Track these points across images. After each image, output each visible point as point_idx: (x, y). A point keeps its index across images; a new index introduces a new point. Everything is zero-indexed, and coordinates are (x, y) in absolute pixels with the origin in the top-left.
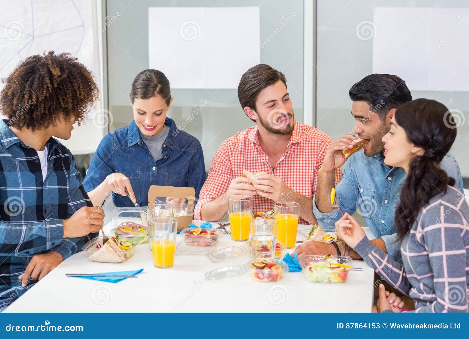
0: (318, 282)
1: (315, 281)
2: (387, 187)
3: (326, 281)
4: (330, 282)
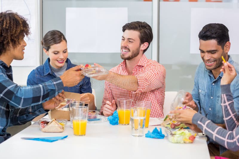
0: (177, 143)
1: (176, 142)
2: (211, 89)
3: (183, 142)
4: (185, 143)
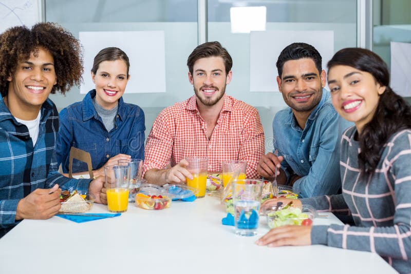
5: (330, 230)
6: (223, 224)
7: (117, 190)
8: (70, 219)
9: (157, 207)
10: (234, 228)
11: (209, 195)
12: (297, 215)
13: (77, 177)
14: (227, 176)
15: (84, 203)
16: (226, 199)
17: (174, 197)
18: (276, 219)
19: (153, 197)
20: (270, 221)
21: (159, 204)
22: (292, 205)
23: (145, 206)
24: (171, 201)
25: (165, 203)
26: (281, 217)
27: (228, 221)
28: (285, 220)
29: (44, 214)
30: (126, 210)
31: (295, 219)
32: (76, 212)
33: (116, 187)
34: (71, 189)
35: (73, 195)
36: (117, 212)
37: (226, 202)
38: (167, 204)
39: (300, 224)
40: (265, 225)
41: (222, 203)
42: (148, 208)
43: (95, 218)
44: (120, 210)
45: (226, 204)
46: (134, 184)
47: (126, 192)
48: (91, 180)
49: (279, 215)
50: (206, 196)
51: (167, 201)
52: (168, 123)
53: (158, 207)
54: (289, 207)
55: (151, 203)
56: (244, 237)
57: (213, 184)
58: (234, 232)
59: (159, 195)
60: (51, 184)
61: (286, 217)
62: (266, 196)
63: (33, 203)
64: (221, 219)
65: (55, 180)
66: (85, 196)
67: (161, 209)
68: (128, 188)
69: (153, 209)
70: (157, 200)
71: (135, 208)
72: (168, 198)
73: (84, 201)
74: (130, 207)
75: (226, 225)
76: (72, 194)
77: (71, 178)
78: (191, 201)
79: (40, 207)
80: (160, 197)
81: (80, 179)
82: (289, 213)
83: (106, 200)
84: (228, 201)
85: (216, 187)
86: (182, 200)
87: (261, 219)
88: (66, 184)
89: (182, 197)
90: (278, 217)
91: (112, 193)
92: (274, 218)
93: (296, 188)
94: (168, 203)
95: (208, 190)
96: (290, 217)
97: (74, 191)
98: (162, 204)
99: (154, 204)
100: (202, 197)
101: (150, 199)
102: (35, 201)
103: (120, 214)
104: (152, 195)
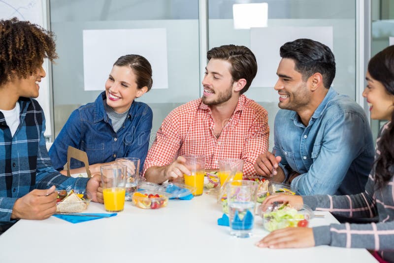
5: (333, 229)
6: (219, 224)
7: (113, 190)
8: (66, 219)
9: (153, 206)
10: (229, 229)
11: (207, 193)
12: (293, 215)
13: (75, 175)
14: (224, 175)
15: (80, 203)
16: (223, 198)
17: (171, 196)
18: (272, 220)
19: (150, 196)
20: (266, 222)
21: (156, 203)
22: (288, 205)
23: (141, 205)
24: (167, 200)
25: (161, 202)
26: (276, 217)
27: (223, 221)
28: (281, 221)
29: (39, 215)
30: (122, 210)
31: (291, 220)
32: (72, 212)
33: (112, 186)
34: (70, 187)
35: (70, 195)
36: (114, 211)
37: (222, 201)
38: (163, 203)
39: (296, 226)
40: (261, 226)
41: (218, 202)
42: (144, 207)
43: (91, 218)
44: (116, 210)
45: (222, 203)
46: (132, 182)
47: (122, 191)
48: (89, 179)
49: (274, 216)
50: (204, 194)
51: (164, 200)
52: (179, 123)
53: (155, 207)
54: (285, 207)
55: (147, 203)
56: (239, 238)
57: (211, 181)
58: (229, 233)
59: (156, 194)
60: (49, 183)
61: (282, 218)
62: (263, 195)
63: (29, 205)
64: (217, 219)
65: (53, 179)
66: (82, 195)
67: (158, 208)
68: (124, 187)
69: (150, 209)
70: (154, 200)
71: (132, 207)
72: (165, 197)
73: (81, 201)
74: (127, 206)
75: (222, 225)
76: (69, 193)
77: (68, 177)
78: (189, 200)
79: (36, 209)
80: (157, 196)
81: (78, 178)
82: (285, 214)
83: (103, 199)
84: (224, 200)
85: (214, 185)
86: (179, 199)
87: (257, 219)
88: (63, 183)
89: (179, 196)
90: (273, 218)
91: (108, 192)
92: (269, 218)
93: (294, 186)
94: (165, 203)
95: (206, 188)
96: (285, 219)
97: (71, 191)
98: (158, 203)
99: (150, 204)
100: (199, 195)
101: (146, 198)
102: (31, 203)
103: (116, 214)
104: (149, 194)
